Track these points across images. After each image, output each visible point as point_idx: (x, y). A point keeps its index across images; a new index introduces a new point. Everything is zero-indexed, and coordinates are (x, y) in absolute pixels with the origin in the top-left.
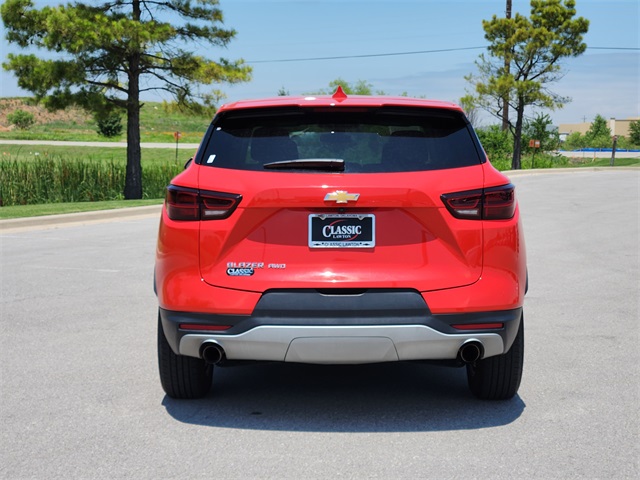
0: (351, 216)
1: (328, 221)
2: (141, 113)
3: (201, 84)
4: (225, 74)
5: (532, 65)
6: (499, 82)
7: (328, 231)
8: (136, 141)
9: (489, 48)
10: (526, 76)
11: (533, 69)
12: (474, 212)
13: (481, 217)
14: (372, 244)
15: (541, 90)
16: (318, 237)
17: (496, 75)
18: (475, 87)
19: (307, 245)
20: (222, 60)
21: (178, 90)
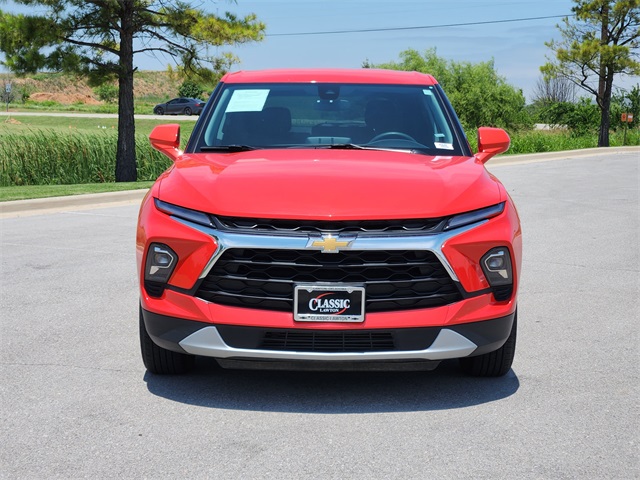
2: (135, 80)
3: (210, 45)
4: (229, 31)
5: (623, 28)
6: (582, 46)
8: (129, 112)
9: (574, 10)
10: (616, 41)
11: (624, 33)
15: (632, 58)
17: (580, 39)
18: (556, 53)
20: (228, 14)
21: (182, 52)
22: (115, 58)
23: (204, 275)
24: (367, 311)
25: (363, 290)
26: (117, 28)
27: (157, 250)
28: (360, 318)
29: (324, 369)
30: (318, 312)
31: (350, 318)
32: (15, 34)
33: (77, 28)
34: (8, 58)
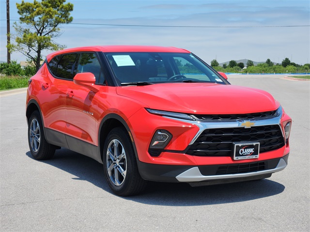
5: (44, 28)
9: (20, 19)
10: (41, 34)
15: (52, 42)
23: (192, 143)
24: (260, 152)
25: (259, 143)
27: (159, 133)
28: (258, 156)
29: (233, 182)
30: (242, 155)
31: (254, 157)
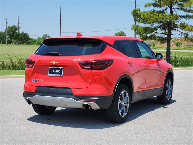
0: (58, 68)
1: (53, 69)
3: (192, 32)
7: (53, 72)
12: (90, 67)
13: (92, 69)
14: (62, 75)
16: (50, 73)
19: (48, 75)
21: (184, 35)
22: (166, 36)
26: (167, 29)
32: (142, 31)
33: (157, 29)
34: (140, 37)
